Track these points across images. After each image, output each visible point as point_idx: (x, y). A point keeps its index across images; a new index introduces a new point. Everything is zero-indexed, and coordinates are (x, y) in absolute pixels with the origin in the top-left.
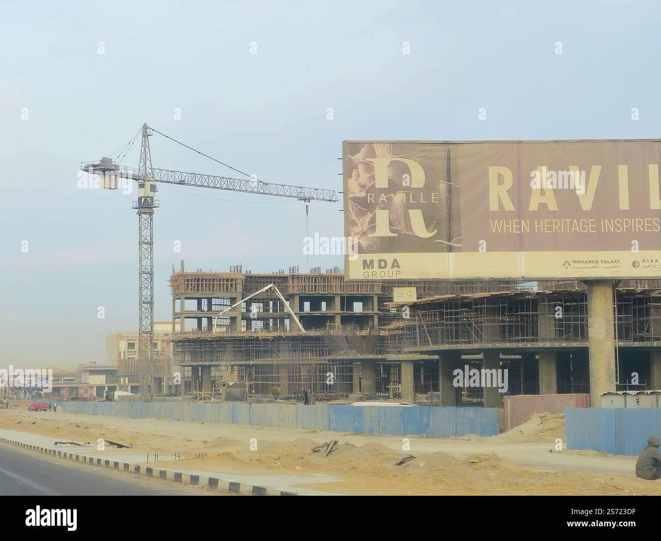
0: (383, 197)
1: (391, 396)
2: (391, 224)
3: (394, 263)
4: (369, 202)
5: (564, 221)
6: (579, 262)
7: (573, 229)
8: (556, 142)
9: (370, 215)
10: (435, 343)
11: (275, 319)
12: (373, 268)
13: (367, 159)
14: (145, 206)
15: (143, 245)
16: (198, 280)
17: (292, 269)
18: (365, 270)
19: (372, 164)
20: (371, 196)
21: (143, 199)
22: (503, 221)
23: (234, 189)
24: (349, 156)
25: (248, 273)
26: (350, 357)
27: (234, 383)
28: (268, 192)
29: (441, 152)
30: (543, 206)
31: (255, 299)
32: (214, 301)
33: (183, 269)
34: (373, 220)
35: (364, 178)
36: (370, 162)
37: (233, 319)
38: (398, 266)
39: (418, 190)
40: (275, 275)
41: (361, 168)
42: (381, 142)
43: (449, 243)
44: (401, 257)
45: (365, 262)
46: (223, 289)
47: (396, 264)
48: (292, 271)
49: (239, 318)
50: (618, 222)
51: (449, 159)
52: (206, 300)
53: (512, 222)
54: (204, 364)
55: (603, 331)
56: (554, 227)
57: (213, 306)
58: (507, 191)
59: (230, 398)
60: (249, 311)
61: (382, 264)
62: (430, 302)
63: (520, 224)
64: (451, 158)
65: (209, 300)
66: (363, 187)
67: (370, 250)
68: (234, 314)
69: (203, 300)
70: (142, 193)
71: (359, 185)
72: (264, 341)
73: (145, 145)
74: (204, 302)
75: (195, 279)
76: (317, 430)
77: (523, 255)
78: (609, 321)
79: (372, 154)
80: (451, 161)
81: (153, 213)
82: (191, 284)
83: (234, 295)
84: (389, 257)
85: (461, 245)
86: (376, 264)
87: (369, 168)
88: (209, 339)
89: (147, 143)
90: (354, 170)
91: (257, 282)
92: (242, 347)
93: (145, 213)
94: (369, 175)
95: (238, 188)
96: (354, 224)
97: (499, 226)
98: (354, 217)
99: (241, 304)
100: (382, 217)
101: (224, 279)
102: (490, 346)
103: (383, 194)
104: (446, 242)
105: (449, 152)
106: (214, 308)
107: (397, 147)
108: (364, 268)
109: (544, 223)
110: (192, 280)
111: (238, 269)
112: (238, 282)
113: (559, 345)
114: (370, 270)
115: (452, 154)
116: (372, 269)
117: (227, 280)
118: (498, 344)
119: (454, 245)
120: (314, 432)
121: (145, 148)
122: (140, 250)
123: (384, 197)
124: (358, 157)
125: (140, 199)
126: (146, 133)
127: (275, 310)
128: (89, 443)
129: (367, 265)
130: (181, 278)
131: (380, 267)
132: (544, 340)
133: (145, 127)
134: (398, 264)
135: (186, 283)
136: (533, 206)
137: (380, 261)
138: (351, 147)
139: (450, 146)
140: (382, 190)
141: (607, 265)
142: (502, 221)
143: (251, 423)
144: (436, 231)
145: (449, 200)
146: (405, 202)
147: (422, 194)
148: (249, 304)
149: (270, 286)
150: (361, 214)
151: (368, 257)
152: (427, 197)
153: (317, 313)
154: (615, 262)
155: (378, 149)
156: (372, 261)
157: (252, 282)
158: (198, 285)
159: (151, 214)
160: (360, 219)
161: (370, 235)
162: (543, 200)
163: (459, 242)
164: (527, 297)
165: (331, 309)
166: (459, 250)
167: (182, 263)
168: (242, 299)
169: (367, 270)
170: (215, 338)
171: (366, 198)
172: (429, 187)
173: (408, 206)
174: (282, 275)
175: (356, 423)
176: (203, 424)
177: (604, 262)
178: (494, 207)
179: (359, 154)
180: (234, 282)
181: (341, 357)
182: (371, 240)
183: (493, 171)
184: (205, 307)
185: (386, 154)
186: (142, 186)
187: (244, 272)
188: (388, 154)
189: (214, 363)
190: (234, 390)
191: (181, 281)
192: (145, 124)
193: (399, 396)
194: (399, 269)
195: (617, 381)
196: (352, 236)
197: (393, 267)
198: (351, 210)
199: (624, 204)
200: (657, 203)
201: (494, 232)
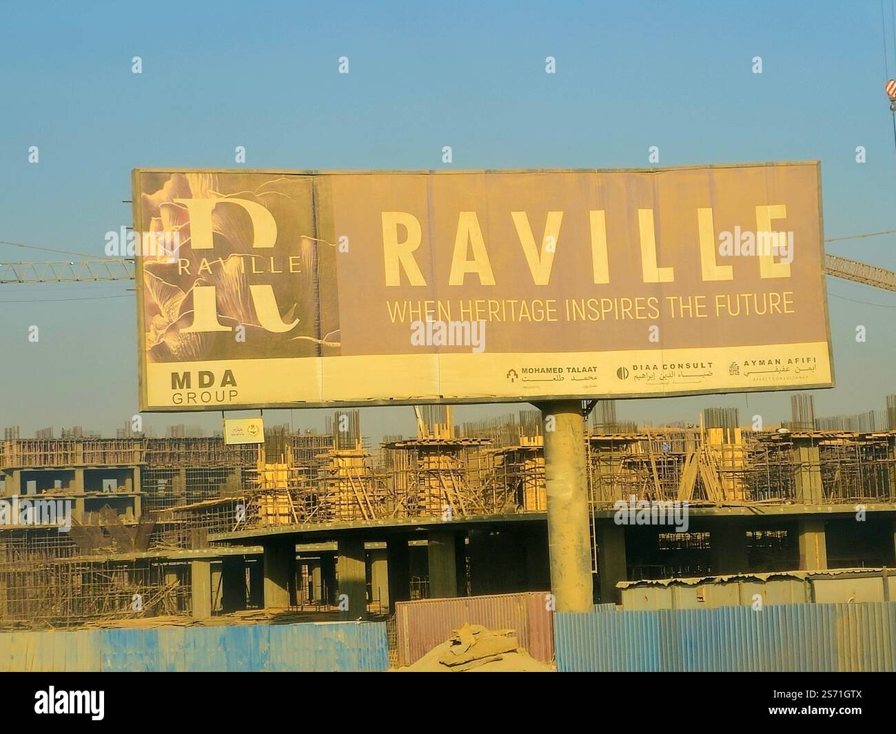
0: (205, 264)
2: (219, 310)
3: (225, 378)
4: (180, 274)
5: (505, 302)
6: (531, 371)
7: (521, 315)
8: (488, 172)
9: (182, 296)
12: (189, 387)
13: (176, 201)
18: (175, 391)
19: (185, 209)
20: (184, 263)
22: (408, 304)
24: (143, 194)
29: (300, 188)
30: (471, 278)
34: (188, 303)
36: (179, 204)
38: (233, 383)
39: (264, 252)
41: (165, 214)
42: (198, 171)
43: (319, 341)
44: (238, 366)
45: (175, 376)
47: (229, 380)
50: (592, 304)
51: (315, 200)
55: (571, 486)
56: (490, 312)
58: (413, 253)
61: (206, 379)
63: (434, 308)
64: (318, 198)
67: (186, 356)
78: (580, 469)
79: (184, 191)
80: (318, 203)
84: (218, 367)
85: (339, 344)
86: (194, 380)
87: (180, 215)
90: (153, 218)
94: (180, 227)
96: (155, 311)
97: (401, 310)
98: (155, 299)
100: (204, 298)
103: (204, 259)
104: (314, 340)
105: (315, 188)
107: (228, 179)
108: (174, 387)
109: (473, 305)
114: (185, 391)
115: (320, 192)
116: (187, 388)
119: (327, 343)
123: (207, 265)
124: (159, 197)
129: (179, 381)
131: (202, 385)
134: (232, 378)
136: (456, 278)
137: (201, 374)
138: (147, 180)
139: (316, 178)
140: (202, 253)
141: (577, 376)
142: (406, 302)
144: (298, 320)
145: (317, 269)
146: (243, 272)
147: (272, 258)
150: (167, 294)
151: (180, 368)
152: (282, 262)
154: (590, 369)
155: (194, 182)
156: (187, 375)
160: (166, 301)
161: (184, 330)
162: (472, 267)
163: (337, 338)
166: (336, 352)
169: (178, 390)
171: (175, 266)
172: (285, 244)
173: (249, 279)
175: (146, 659)
177: (571, 370)
178: (392, 279)
179: (160, 191)
182: (185, 339)
183: (389, 221)
185: (208, 191)
188: (211, 191)
194: (234, 388)
195: (594, 569)
196: (152, 331)
197: (223, 385)
198: (148, 286)
199: (601, 275)
200: (652, 273)
201: (393, 321)
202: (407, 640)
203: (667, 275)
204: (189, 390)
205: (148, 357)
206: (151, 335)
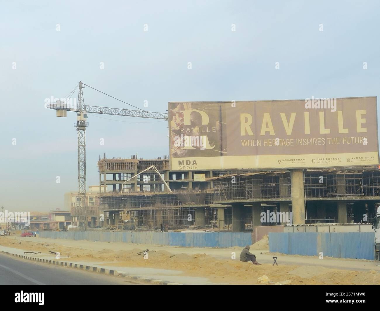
0: (188, 130)
1: (212, 227)
3: (194, 162)
4: (181, 132)
6: (285, 160)
7: (283, 144)
8: (273, 101)
10: (228, 199)
11: (156, 185)
12: (183, 165)
13: (180, 111)
14: (81, 126)
15: (80, 147)
16: (113, 163)
17: (165, 157)
19: (183, 113)
20: (182, 129)
21: (80, 122)
22: (248, 141)
23: (129, 116)
24: (171, 109)
25: (141, 159)
26: (191, 206)
27: (128, 221)
28: (148, 116)
29: (217, 107)
30: (267, 133)
31: (145, 174)
32: (122, 175)
33: (105, 157)
35: (178, 120)
37: (133, 185)
38: (196, 164)
39: (205, 126)
40: (156, 160)
41: (177, 115)
42: (187, 103)
43: (221, 152)
44: (197, 159)
45: (179, 162)
46: (127, 168)
47: (195, 163)
49: (136, 184)
50: (304, 140)
51: (221, 110)
52: (118, 174)
53: (252, 141)
54: (115, 210)
55: (298, 194)
56: (273, 143)
57: (122, 178)
58: (250, 126)
59: (126, 228)
60: (142, 179)
61: (188, 163)
62: (225, 178)
63: (256, 142)
64: (222, 110)
65: (120, 174)
66: (178, 125)
67: (182, 156)
68: (133, 182)
69: (116, 174)
70: (79, 119)
71: (176, 124)
72: (147, 197)
73: (81, 93)
74: (117, 176)
75: (111, 163)
76: (163, 245)
77: (257, 157)
78: (301, 189)
79: (182, 108)
80: (222, 111)
81: (85, 129)
82: (110, 166)
83: (133, 172)
84: (192, 159)
85: (227, 153)
86: (185, 163)
87: (181, 115)
88: (118, 197)
89: (82, 92)
90: (174, 116)
91: (146, 164)
92: (135, 201)
93: (81, 130)
94: (181, 119)
96: (174, 143)
97: (244, 144)
98: (174, 140)
99: (137, 176)
101: (127, 163)
102: (255, 200)
103: (188, 128)
104: (220, 152)
105: (221, 107)
106: (122, 179)
107: (195, 105)
108: (179, 165)
109: (268, 141)
110: (110, 163)
111: (135, 157)
112: (135, 164)
113: (290, 200)
114: (182, 166)
115: (222, 108)
117: (129, 163)
118: (259, 200)
119: (223, 152)
120: (162, 246)
121: (80, 95)
122: (79, 149)
124: (176, 110)
125: (78, 122)
126: (81, 86)
127: (156, 180)
128: (40, 252)
129: (180, 163)
130: (103, 163)
131: (187, 164)
132: (282, 197)
133: (81, 83)
134: (196, 162)
135: (107, 165)
136: (263, 133)
137: (187, 161)
138: (172, 105)
139: (221, 104)
140: (187, 126)
141: (299, 162)
143: (132, 242)
145: (221, 130)
146: (199, 132)
147: (207, 128)
148: (142, 176)
149: (152, 166)
151: (181, 159)
152: (210, 129)
153: (179, 181)
154: (303, 160)
155: (185, 106)
156: (183, 161)
157: (143, 164)
158: (113, 166)
159: (84, 130)
162: (268, 130)
163: (226, 151)
164: (273, 175)
165: (187, 179)
166: (226, 155)
167: (104, 154)
168: (138, 174)
169: (180, 166)
170: (121, 196)
171: (179, 130)
172: (211, 125)
173: (200, 134)
174: (159, 160)
176: (109, 243)
177: (297, 160)
178: (243, 133)
179: (176, 109)
180: (133, 164)
181: (186, 206)
182: (183, 151)
183: (243, 116)
184: (117, 178)
186: (79, 115)
187: (138, 159)
188: (190, 108)
189: (120, 210)
190: (128, 224)
191: (104, 164)
192: (81, 81)
193: (216, 226)
194: (196, 165)
195: (306, 219)
196: (173, 149)
197: (193, 164)
198: (172, 136)
199: (307, 131)
200: (323, 131)
201: (243, 146)
203: (328, 131)
204: (183, 166)
205: (172, 156)
206: (173, 150)
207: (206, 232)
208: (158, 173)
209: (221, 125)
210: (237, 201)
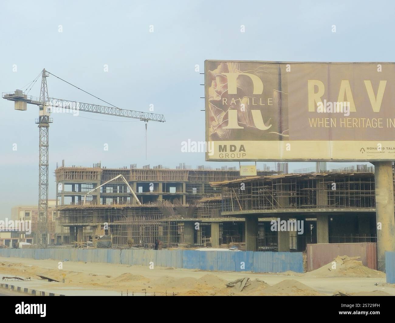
0: (233, 101)
1: (205, 245)
2: (239, 120)
3: (241, 148)
4: (223, 104)
5: (360, 119)
6: (371, 149)
7: (367, 125)
8: (354, 63)
9: (224, 114)
10: (244, 209)
11: (121, 197)
12: (226, 151)
13: (222, 73)
14: (44, 122)
15: (42, 147)
16: (73, 172)
17: (132, 166)
18: (220, 153)
19: (226, 77)
20: (225, 100)
21: (42, 117)
22: (318, 119)
23: (100, 113)
24: (209, 71)
25: (104, 168)
26: (178, 220)
27: (103, 236)
29: (274, 69)
31: (108, 185)
32: (82, 186)
33: (63, 165)
34: (226, 117)
35: (220, 87)
36: (223, 75)
37: (95, 197)
38: (244, 150)
39: (258, 96)
40: (121, 169)
41: (218, 79)
42: (232, 62)
43: (280, 134)
44: (246, 143)
45: (220, 146)
46: (89, 177)
47: (242, 149)
48: (132, 167)
49: (99, 197)
51: (280, 74)
52: (77, 185)
53: (324, 120)
54: (79, 224)
56: (353, 123)
57: (82, 189)
58: (320, 97)
59: (101, 246)
60: (104, 191)
61: (233, 149)
63: (329, 121)
64: (282, 73)
65: (80, 185)
66: (219, 93)
67: (224, 138)
68: (95, 194)
69: (76, 185)
70: (41, 113)
71: (217, 92)
72: (117, 210)
73: (44, 83)
74: (77, 186)
75: (71, 172)
76: (173, 267)
77: (332, 143)
79: (226, 70)
80: (281, 76)
81: (49, 126)
82: (69, 175)
83: (95, 182)
84: (238, 144)
85: (288, 136)
86: (228, 148)
87: (224, 79)
88: (82, 209)
89: (45, 81)
90: (213, 81)
91: (110, 174)
92: (103, 214)
93: (43, 126)
94: (224, 85)
95: (103, 112)
96: (213, 119)
97: (315, 122)
98: (213, 115)
99: (100, 187)
100: (233, 115)
101: (89, 172)
102: (284, 211)
103: (233, 98)
104: (278, 133)
105: (280, 69)
106: (82, 190)
107: (244, 65)
108: (220, 151)
109: (346, 120)
110: (69, 172)
111: (99, 165)
112: (98, 173)
114: (224, 153)
115: (282, 70)
116: (225, 151)
117: (92, 172)
118: (290, 210)
119: (283, 135)
120: (171, 269)
121: (44, 85)
122: (40, 150)
123: (234, 101)
124: (216, 72)
125: (40, 117)
126: (44, 75)
127: (121, 192)
129: (222, 149)
130: (62, 171)
131: (231, 151)
132: (321, 207)
133: (44, 71)
134: (244, 148)
135: (65, 174)
137: (231, 146)
138: (211, 65)
139: (281, 65)
140: (232, 96)
141: (391, 151)
142: (317, 119)
143: (121, 262)
144: (271, 125)
145: (280, 104)
146: (249, 104)
147: (261, 99)
148: (104, 188)
149: (120, 175)
150: (218, 112)
151: (223, 143)
152: (265, 101)
153: (147, 193)
155: (230, 66)
156: (225, 146)
157: (107, 173)
158: (73, 175)
159: (47, 127)
160: (217, 116)
161: (224, 128)
163: (287, 133)
164: (310, 178)
165: (156, 191)
166: (287, 139)
167: (63, 161)
168: (101, 185)
169: (222, 152)
170: (86, 208)
171: (221, 101)
172: (266, 94)
173: (251, 107)
174: (126, 169)
175: (201, 263)
176: (86, 263)
177: (388, 148)
178: (311, 109)
179: (216, 70)
180: (96, 174)
181: (172, 220)
182: (225, 131)
183: (311, 84)
184: (77, 190)
185: (235, 70)
186: (41, 109)
187: (102, 168)
188: (237, 70)
189: (85, 224)
190: (103, 241)
191: (62, 173)
192: (44, 69)
193: (210, 245)
194: (245, 152)
196: (211, 128)
197: (240, 150)
198: (210, 109)
201: (311, 126)
202: (311, 260)
204: (226, 153)
205: (210, 138)
207: (230, 250)
208: (127, 183)
209: (280, 95)
210: (260, 211)
